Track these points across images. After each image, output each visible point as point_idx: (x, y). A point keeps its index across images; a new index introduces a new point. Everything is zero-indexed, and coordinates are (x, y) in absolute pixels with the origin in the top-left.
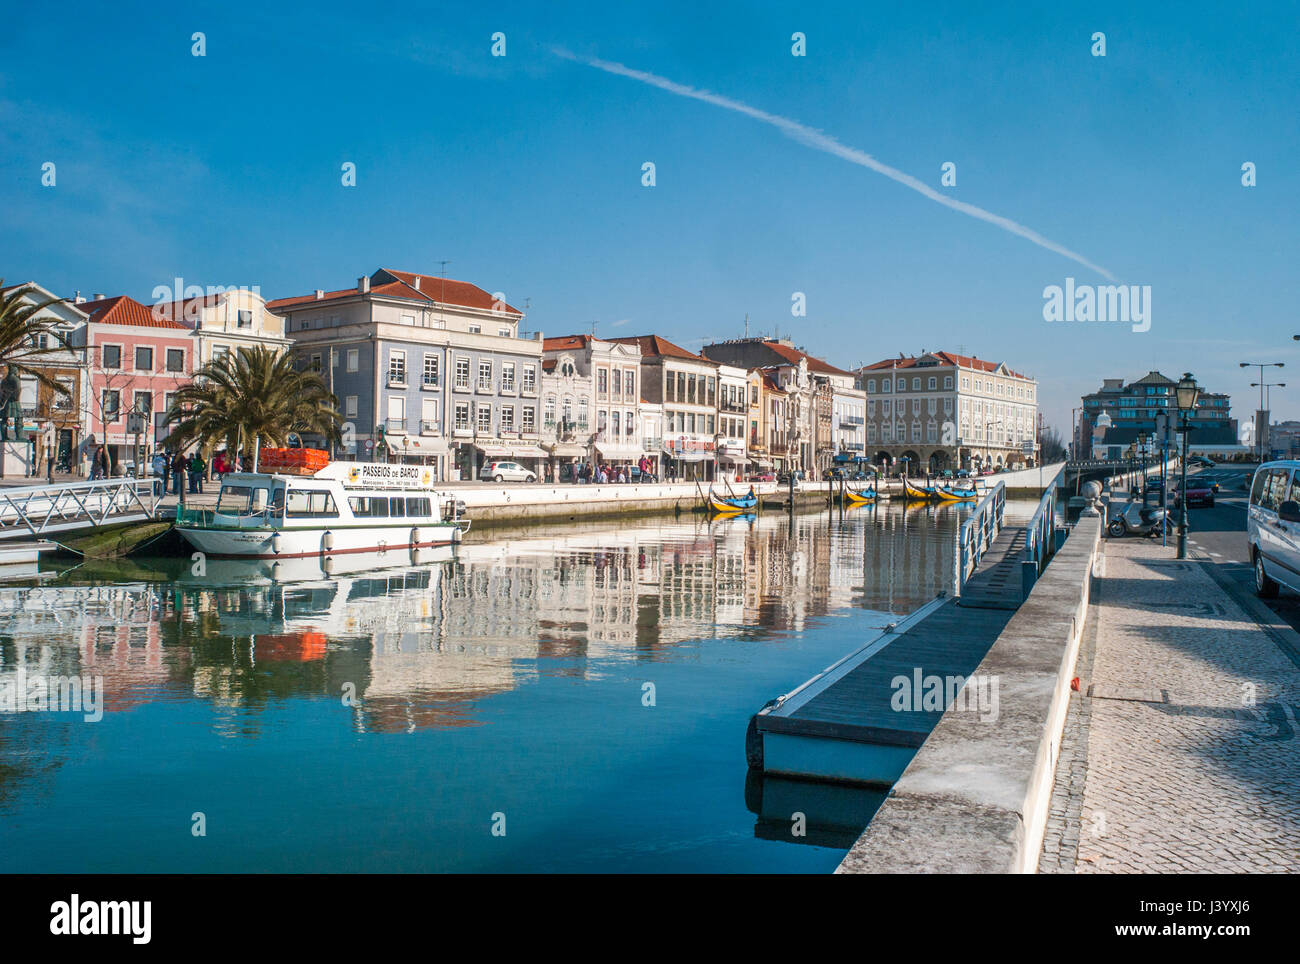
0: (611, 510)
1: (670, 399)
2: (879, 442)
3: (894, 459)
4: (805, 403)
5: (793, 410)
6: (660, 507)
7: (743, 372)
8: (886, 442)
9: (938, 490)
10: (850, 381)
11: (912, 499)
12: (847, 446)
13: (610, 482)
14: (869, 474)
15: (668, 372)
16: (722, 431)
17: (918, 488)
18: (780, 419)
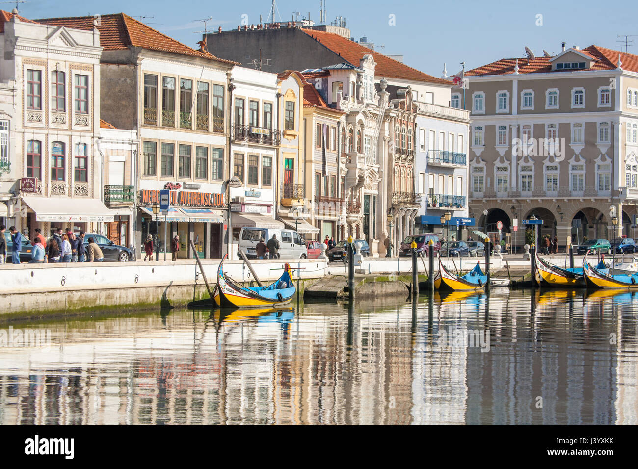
0: (53, 307)
1: (150, 121)
2: (490, 193)
3: (515, 222)
4: (371, 129)
5: (352, 141)
6: (136, 301)
7: (271, 78)
8: (502, 195)
9: (589, 273)
10: (444, 95)
11: (547, 287)
12: (439, 200)
13: (51, 260)
14: (474, 245)
15: (147, 76)
16: (236, 174)
17: (555, 269)
18: (331, 156)
